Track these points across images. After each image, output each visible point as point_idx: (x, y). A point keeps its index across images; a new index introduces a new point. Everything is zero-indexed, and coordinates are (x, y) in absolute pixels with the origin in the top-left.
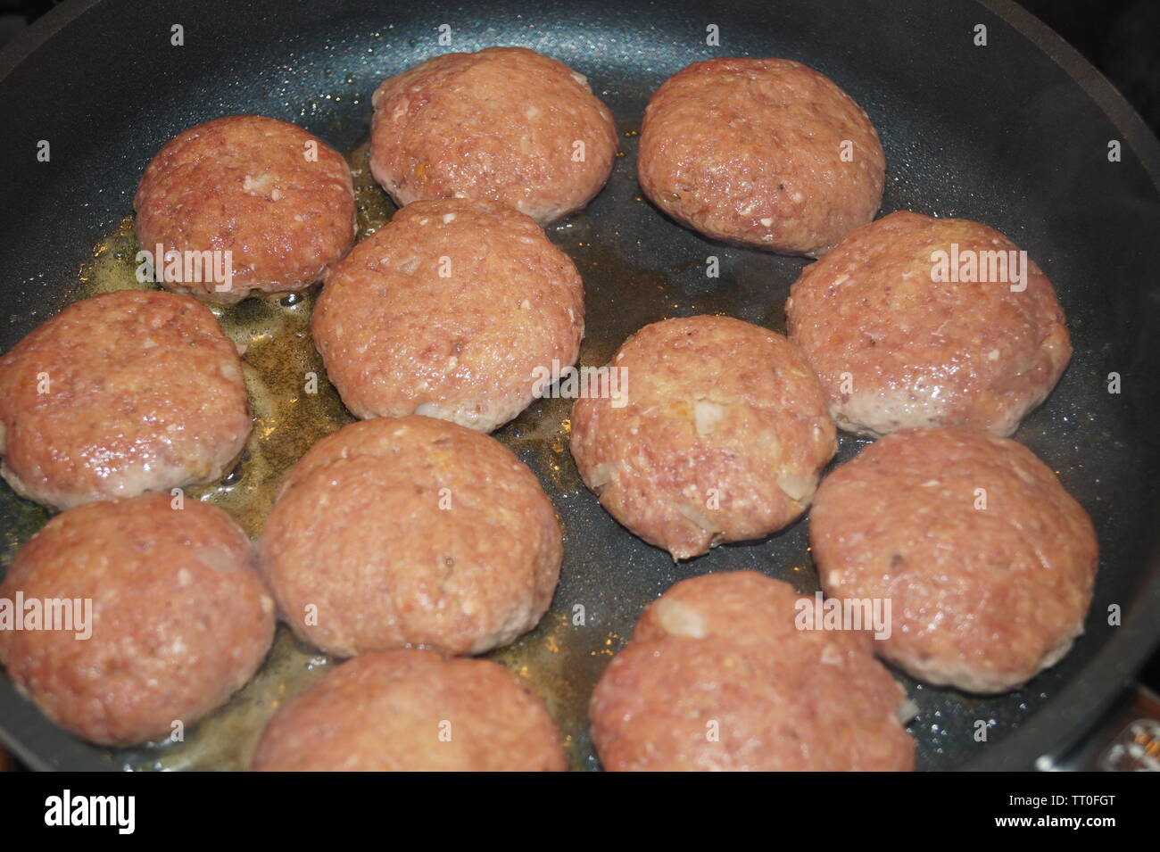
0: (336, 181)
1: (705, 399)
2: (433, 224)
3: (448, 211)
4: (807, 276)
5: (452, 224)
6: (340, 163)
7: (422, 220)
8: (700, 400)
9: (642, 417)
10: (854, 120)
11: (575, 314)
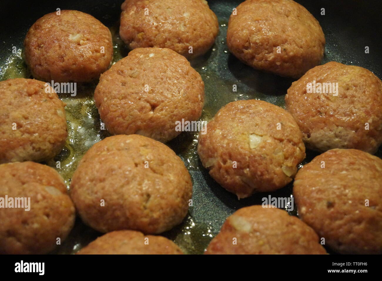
0: (105, 38)
1: (253, 133)
2: (145, 57)
3: (151, 53)
4: (294, 86)
5: (153, 58)
6: (108, 31)
7: (140, 55)
8: (251, 134)
9: (228, 139)
10: (314, 24)
11: (201, 97)
